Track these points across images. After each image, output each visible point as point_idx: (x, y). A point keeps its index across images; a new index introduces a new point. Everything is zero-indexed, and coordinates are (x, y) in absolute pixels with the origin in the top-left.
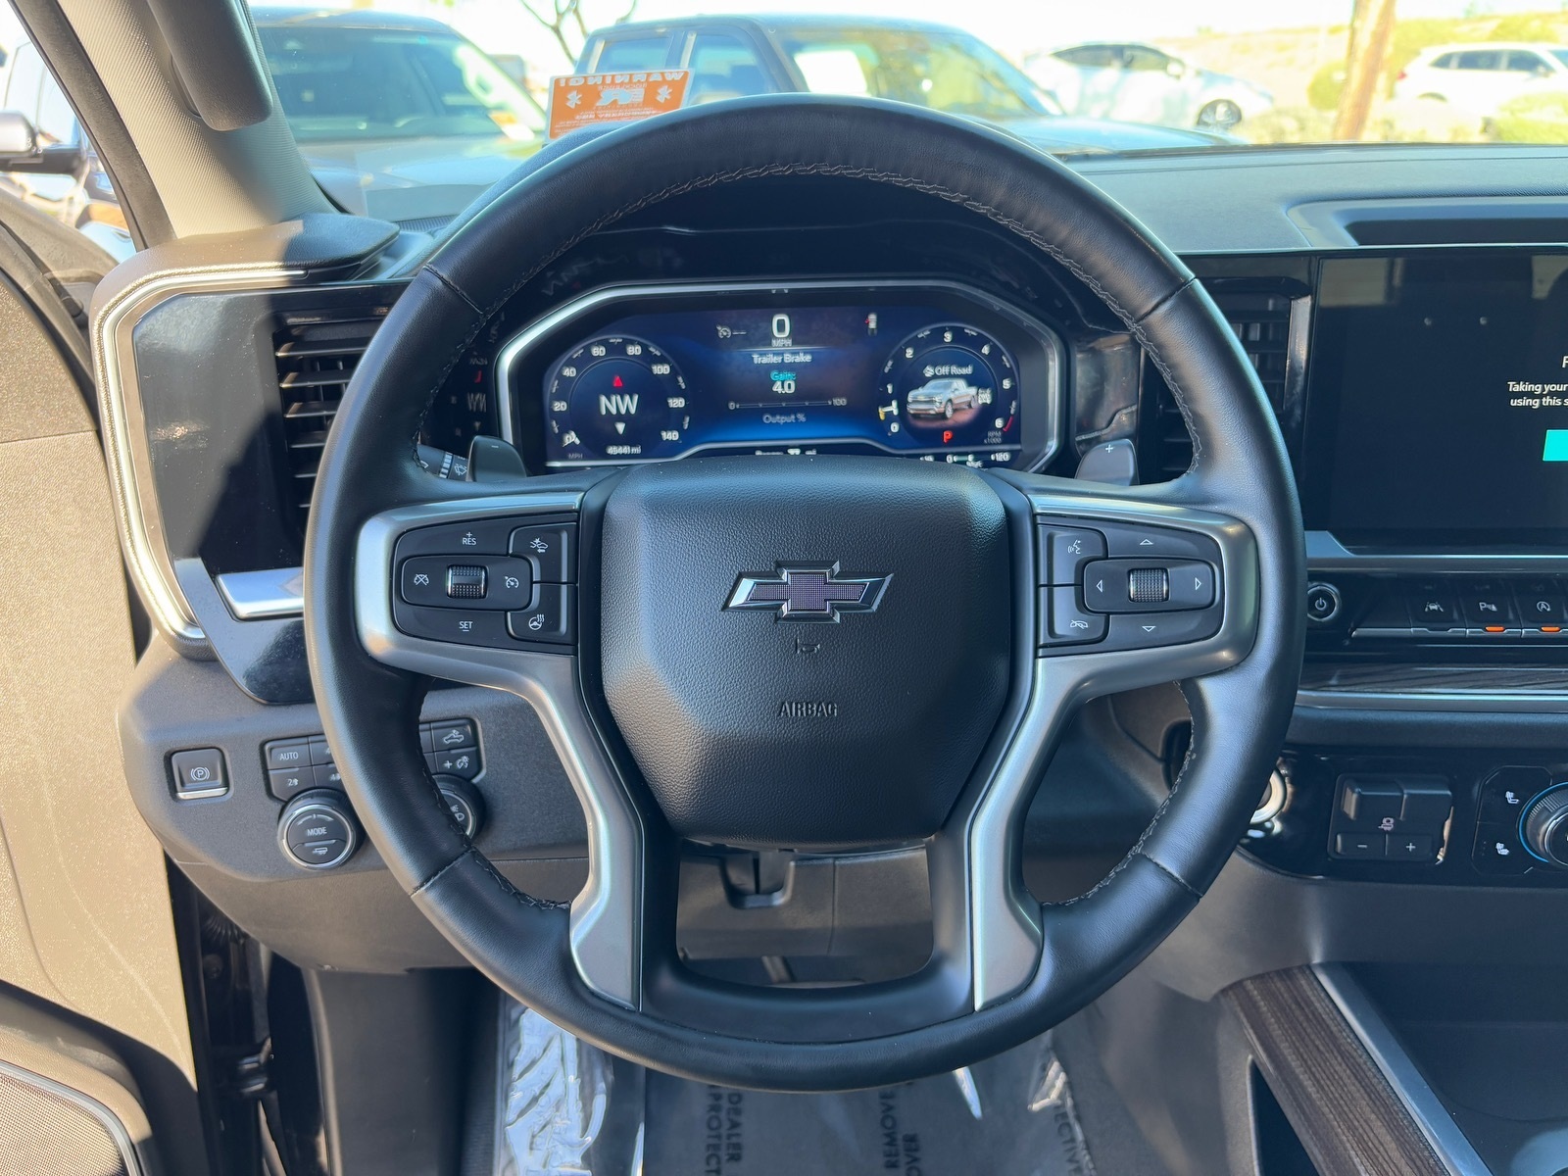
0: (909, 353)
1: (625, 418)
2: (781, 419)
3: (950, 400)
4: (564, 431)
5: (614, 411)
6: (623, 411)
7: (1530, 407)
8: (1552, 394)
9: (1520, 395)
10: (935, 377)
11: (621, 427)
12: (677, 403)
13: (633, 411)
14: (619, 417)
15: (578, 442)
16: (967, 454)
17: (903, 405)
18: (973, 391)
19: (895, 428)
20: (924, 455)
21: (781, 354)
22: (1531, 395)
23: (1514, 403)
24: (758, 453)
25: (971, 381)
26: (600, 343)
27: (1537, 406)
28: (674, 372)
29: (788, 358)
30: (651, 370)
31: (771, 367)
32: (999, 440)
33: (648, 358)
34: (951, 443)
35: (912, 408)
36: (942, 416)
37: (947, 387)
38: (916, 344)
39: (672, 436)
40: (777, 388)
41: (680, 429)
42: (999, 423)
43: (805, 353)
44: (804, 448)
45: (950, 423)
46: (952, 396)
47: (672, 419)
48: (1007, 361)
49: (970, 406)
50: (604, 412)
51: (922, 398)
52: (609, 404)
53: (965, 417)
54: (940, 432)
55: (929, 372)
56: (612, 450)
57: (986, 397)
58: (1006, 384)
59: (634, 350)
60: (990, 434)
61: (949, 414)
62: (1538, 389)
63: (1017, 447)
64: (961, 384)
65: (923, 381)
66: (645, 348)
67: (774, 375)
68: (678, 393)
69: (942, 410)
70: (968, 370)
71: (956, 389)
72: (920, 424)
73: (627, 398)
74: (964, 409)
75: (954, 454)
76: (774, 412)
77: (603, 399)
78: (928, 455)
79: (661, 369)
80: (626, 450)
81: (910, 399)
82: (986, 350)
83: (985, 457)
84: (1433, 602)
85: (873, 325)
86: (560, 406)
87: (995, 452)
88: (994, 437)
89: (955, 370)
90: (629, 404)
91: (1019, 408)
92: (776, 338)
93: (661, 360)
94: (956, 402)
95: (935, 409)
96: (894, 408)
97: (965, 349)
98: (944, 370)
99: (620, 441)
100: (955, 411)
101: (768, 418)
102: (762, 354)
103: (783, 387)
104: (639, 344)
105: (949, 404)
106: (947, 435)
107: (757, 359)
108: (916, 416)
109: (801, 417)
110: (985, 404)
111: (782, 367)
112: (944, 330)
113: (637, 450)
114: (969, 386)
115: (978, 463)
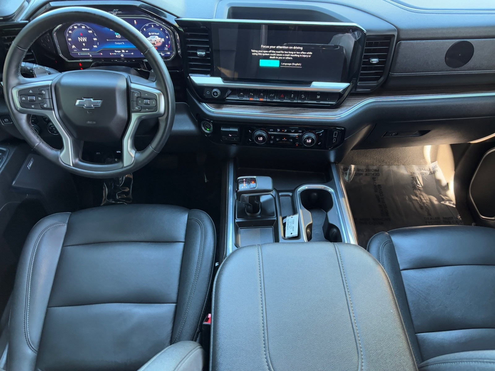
0: (145, 29)
1: (85, 42)
2: (119, 43)
3: (155, 40)
4: (72, 45)
5: (82, 41)
7: (256, 55)
8: (260, 53)
9: (254, 52)
10: (151, 35)
11: (84, 44)
12: (95, 39)
13: (86, 41)
14: (83, 42)
15: (75, 47)
18: (160, 38)
22: (256, 53)
23: (253, 54)
24: (115, 51)
26: (76, 26)
27: (257, 55)
28: (93, 33)
30: (88, 32)
33: (87, 29)
37: (154, 37)
38: (145, 27)
39: (95, 46)
40: (117, 36)
41: (97, 45)
42: (167, 46)
44: (125, 50)
45: (156, 45)
46: (156, 39)
47: (94, 43)
48: (166, 32)
49: (160, 42)
50: (80, 41)
52: (80, 39)
53: (159, 44)
55: (150, 34)
56: (83, 49)
57: (163, 40)
58: (167, 37)
59: (83, 27)
60: (165, 48)
61: (156, 43)
62: (257, 51)
63: (171, 51)
64: (157, 37)
65: (149, 36)
66: (86, 27)
68: (95, 37)
69: (154, 42)
70: (158, 34)
73: (84, 38)
76: (117, 42)
77: (79, 38)
79: (90, 32)
80: (86, 49)
82: (161, 29)
83: (165, 53)
84: (242, 93)
85: (135, 23)
86: (70, 39)
87: (167, 52)
88: (166, 49)
89: (155, 34)
90: (85, 39)
93: (90, 30)
94: (157, 41)
97: (157, 29)
98: (153, 34)
99: (84, 47)
100: (157, 43)
103: (118, 36)
104: (84, 26)
109: (123, 43)
112: (151, 25)
113: (88, 49)
114: (159, 37)
115: (164, 55)
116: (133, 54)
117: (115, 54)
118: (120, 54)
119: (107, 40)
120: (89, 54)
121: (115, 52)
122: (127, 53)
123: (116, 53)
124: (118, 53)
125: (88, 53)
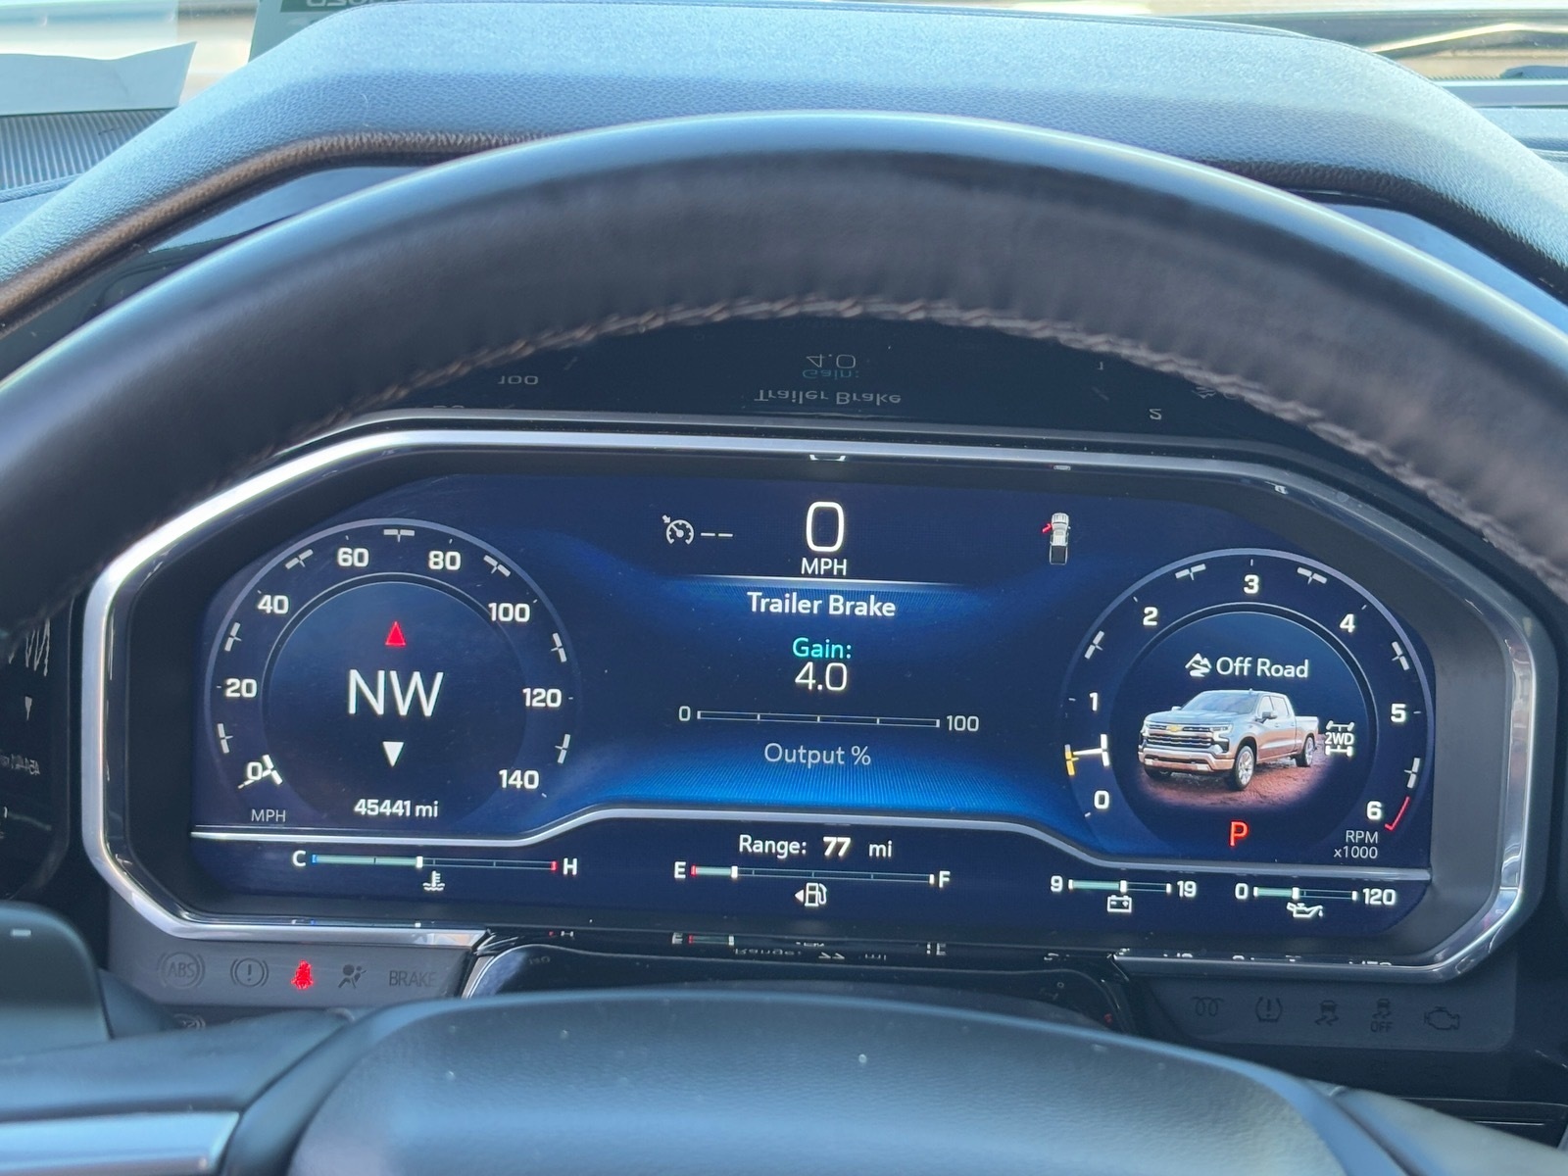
0: (1151, 616)
1: (409, 726)
2: (812, 757)
3: (1249, 742)
5: (379, 708)
6: (403, 710)
10: (1213, 682)
11: (393, 750)
12: (544, 698)
13: (428, 710)
14: (391, 725)
15: (278, 780)
16: (1286, 882)
17: (1126, 744)
18: (1311, 723)
19: (1102, 800)
20: (1174, 877)
21: (823, 595)
24: (745, 842)
25: (1304, 700)
26: (355, 540)
28: (542, 623)
29: (838, 606)
30: (485, 615)
31: (794, 625)
32: (1372, 853)
33: (478, 583)
34: (1242, 854)
35: (1150, 754)
36: (1228, 780)
37: (1243, 709)
38: (1166, 594)
39: (521, 779)
41: (545, 764)
42: (1374, 811)
43: (883, 597)
44: (862, 836)
45: (1246, 798)
46: (1255, 731)
48: (1401, 655)
49: (1301, 762)
50: (352, 710)
51: (1176, 731)
52: (369, 690)
53: (1287, 787)
54: (1220, 820)
55: (1199, 667)
56: (366, 806)
57: (1343, 741)
58: (1399, 713)
59: (440, 560)
60: (1351, 835)
61: (1245, 775)
63: (1421, 875)
64: (1278, 704)
65: (1183, 691)
66: (472, 556)
67: (799, 647)
68: (549, 674)
69: (1228, 764)
70: (1303, 671)
71: (1267, 717)
72: (1170, 796)
73: (417, 677)
74: (1285, 767)
75: (1253, 881)
76: (792, 737)
77: (355, 677)
78: (1186, 877)
80: (400, 808)
81: (1146, 731)
82: (1348, 623)
83: (1337, 894)
85: (1059, 539)
86: (243, 688)
87: (1360, 884)
88: (1360, 844)
89: (1264, 667)
90: (420, 695)
91: (1427, 776)
92: (811, 556)
93: (512, 591)
94: (1264, 746)
95: (1214, 760)
96: (1102, 751)
97: (1288, 621)
98: (1239, 665)
99: (387, 783)
100: (1259, 769)
101: (775, 753)
102: (771, 593)
103: (818, 674)
104: (459, 544)
105: (1247, 751)
106: (1238, 831)
107: (757, 601)
108: (1160, 775)
109: (861, 756)
110: (1340, 759)
111: (821, 627)
112: (1243, 566)
113: (431, 811)
114: (1301, 710)
115: (1317, 910)
116: (944, 877)
117: (734, 872)
118: (792, 874)
119: (685, 714)
120: (419, 862)
121: (729, 855)
122: (880, 864)
123: (747, 860)
124: (769, 859)
125: (412, 852)
